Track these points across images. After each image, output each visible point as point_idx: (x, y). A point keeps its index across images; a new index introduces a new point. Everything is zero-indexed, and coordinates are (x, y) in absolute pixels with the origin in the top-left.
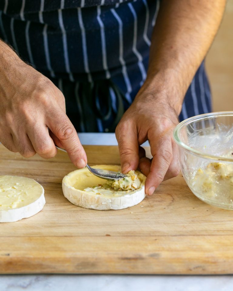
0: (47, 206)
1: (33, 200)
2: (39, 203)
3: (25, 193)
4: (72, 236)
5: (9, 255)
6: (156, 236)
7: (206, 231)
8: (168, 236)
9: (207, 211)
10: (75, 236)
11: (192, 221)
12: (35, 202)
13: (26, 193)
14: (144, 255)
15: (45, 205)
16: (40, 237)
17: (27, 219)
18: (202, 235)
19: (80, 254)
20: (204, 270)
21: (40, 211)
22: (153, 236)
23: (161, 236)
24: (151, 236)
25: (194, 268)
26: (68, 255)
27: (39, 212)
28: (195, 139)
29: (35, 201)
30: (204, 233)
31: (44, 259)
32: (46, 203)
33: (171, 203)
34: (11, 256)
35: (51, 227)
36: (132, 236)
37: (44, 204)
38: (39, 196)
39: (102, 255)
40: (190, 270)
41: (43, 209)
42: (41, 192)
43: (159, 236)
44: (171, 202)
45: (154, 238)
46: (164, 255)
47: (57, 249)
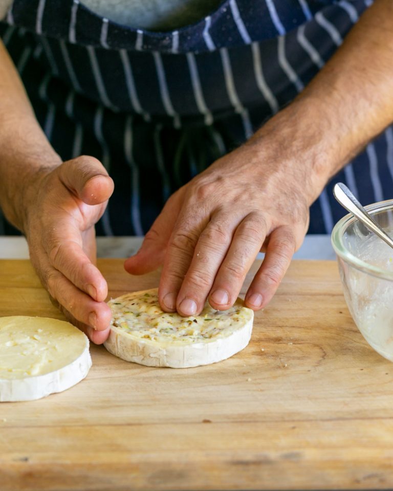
0: (94, 370)
1: (69, 360)
2: (80, 365)
3: (54, 348)
4: (140, 424)
5: (26, 460)
6: (293, 421)
7: (385, 410)
8: (316, 420)
9: (387, 374)
10: (146, 424)
11: (360, 393)
12: (73, 363)
13: (57, 346)
14: (273, 455)
15: (90, 369)
16: (83, 426)
17: (59, 395)
18: (378, 418)
19: (155, 457)
20: (382, 481)
21: (83, 380)
22: (288, 421)
23: (303, 421)
24: (284, 421)
25: (365, 478)
26: (135, 458)
27: (80, 382)
28: (371, 246)
29: (73, 361)
30: (382, 414)
31: (91, 467)
32: (93, 365)
33: (320, 361)
34: (31, 462)
35: (102, 408)
36: (250, 422)
37: (90, 367)
38: (80, 352)
39: (197, 457)
40: (358, 481)
41: (87, 376)
42: (84, 346)
43: (299, 421)
44: (322, 359)
45: (292, 425)
46: (310, 454)
47: (115, 448)
